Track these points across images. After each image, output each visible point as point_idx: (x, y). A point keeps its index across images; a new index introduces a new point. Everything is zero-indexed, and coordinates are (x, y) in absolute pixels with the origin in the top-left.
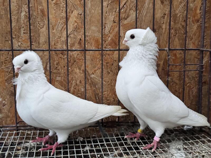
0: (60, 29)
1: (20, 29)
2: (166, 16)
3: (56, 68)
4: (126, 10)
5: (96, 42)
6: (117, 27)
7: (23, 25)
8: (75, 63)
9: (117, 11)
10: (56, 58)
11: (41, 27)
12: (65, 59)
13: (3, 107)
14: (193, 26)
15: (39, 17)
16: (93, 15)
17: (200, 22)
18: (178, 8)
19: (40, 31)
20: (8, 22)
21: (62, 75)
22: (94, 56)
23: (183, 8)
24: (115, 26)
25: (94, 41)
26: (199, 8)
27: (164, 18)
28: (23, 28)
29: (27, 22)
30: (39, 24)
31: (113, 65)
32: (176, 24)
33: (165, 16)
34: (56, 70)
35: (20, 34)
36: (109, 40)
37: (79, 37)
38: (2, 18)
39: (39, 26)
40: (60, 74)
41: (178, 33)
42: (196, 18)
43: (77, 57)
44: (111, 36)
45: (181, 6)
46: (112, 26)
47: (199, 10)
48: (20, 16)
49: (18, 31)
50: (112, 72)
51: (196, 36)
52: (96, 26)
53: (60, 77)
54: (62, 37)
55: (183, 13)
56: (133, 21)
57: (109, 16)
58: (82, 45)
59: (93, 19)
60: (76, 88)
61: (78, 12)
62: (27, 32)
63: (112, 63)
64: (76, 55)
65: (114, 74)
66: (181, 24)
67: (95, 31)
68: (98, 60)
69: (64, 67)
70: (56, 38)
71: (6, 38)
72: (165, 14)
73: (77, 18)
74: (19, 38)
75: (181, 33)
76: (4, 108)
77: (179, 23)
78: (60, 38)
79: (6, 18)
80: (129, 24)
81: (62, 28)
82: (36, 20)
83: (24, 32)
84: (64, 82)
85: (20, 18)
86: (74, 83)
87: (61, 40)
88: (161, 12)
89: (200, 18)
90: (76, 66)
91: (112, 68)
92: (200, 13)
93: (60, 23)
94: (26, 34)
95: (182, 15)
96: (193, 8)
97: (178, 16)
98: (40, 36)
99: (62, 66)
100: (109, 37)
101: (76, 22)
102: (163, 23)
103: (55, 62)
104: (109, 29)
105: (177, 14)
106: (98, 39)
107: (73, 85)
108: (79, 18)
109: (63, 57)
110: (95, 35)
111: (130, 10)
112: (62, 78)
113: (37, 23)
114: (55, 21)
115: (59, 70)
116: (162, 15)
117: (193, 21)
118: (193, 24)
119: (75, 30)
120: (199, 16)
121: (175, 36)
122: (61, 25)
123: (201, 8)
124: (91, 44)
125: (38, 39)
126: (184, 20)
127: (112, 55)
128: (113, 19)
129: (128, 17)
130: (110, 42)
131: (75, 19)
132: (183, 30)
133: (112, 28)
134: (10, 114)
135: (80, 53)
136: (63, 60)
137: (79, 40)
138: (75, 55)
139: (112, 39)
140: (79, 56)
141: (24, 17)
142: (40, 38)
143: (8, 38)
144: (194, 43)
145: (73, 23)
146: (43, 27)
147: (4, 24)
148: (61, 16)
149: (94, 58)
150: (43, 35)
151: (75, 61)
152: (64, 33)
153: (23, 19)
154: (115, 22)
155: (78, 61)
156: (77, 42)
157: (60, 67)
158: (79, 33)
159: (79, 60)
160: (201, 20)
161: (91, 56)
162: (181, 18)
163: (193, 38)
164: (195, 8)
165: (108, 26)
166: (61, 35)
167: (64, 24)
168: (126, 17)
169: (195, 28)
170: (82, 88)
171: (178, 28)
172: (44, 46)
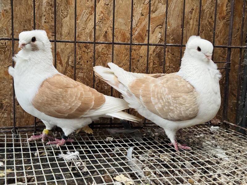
0: (85, 19)
1: (41, 17)
2: (194, 11)
3: (79, 63)
4: (155, 3)
5: (122, 36)
6: (144, 20)
7: (44, 13)
8: (99, 58)
9: (145, 3)
10: (79, 51)
11: (64, 16)
12: (89, 53)
13: (17, 106)
14: (220, 23)
15: (63, 5)
16: (121, 6)
17: (226, 19)
18: (206, 3)
19: (63, 20)
20: (28, 9)
21: (85, 71)
22: (119, 51)
23: (210, 4)
24: (143, 19)
25: (121, 34)
26: (225, 5)
27: (192, 14)
28: (44, 16)
29: (49, 10)
30: (62, 12)
31: (138, 61)
32: (204, 21)
33: (192, 12)
34: (79, 65)
35: (41, 23)
36: (136, 34)
37: (105, 29)
38: (21, 4)
39: (62, 15)
40: (82, 69)
41: (205, 30)
42: (222, 15)
43: (102, 52)
44: (139, 30)
45: (208, 2)
46: (140, 19)
47: (225, 7)
48: (42, 3)
49: (39, 20)
50: (138, 69)
51: (221, 34)
52: (123, 18)
53: (82, 73)
54: (86, 29)
55: (211, 9)
56: (161, 14)
57: (137, 8)
58: (107, 38)
59: (121, 11)
60: (99, 85)
61: (105, 2)
62: (49, 21)
63: (138, 59)
64: (101, 49)
65: (140, 71)
66: (208, 21)
67: (122, 23)
68: (123, 56)
69: (87, 62)
70: (80, 30)
71: (25, 27)
72: (193, 10)
73: (103, 8)
74: (39, 27)
75: (208, 30)
76: (18, 108)
77: (206, 19)
78: (84, 29)
79: (26, 4)
80: (157, 18)
81: (87, 18)
82: (59, 8)
83: (45, 21)
84: (86, 78)
85: (42, 5)
86: (98, 80)
87: (86, 32)
88: (189, 7)
89: (226, 16)
90: (100, 61)
91: (138, 65)
92: (227, 10)
93: (86, 13)
94: (48, 23)
95: (209, 11)
96: (220, 4)
97: (206, 12)
98: (62, 27)
99: (85, 60)
100: (136, 30)
101: (102, 12)
102: (191, 18)
103: (78, 56)
104: (137, 22)
105: (205, 10)
106: (124, 32)
107: (96, 83)
108: (106, 8)
109: (86, 50)
110: (122, 27)
111: (159, 2)
112: (84, 74)
113: (60, 11)
114: (80, 11)
115: (81, 65)
116: (190, 10)
117: (219, 17)
118: (219, 21)
119: (100, 21)
120: (226, 13)
121: (202, 32)
122: (86, 15)
123: (227, 5)
124: (117, 37)
125: (60, 29)
126: (211, 16)
127: (138, 50)
128: (141, 12)
129: (156, 10)
130: (137, 37)
131: (101, 10)
132: (210, 27)
133: (140, 21)
134: (25, 113)
135: (105, 47)
136: (86, 54)
137: (105, 32)
138: (99, 49)
139: (139, 33)
140: (104, 50)
141: (46, 3)
142: (62, 28)
143: (27, 27)
144: (219, 41)
145: (99, 14)
146: (66, 16)
147: (23, 10)
148: (87, 5)
149: (119, 53)
150: (66, 25)
151: (99, 56)
152: (88, 24)
153: (45, 7)
154: (143, 15)
155: (102, 55)
156: (103, 35)
157: (82, 62)
158: (105, 25)
159: (104, 55)
160: (227, 18)
161: (117, 51)
162: (208, 14)
163: (219, 36)
164: (221, 5)
165: (136, 19)
166: (85, 26)
167: (89, 14)
168: (154, 10)
169: (221, 26)
170: (106, 86)
171: (205, 25)
172: (66, 37)
